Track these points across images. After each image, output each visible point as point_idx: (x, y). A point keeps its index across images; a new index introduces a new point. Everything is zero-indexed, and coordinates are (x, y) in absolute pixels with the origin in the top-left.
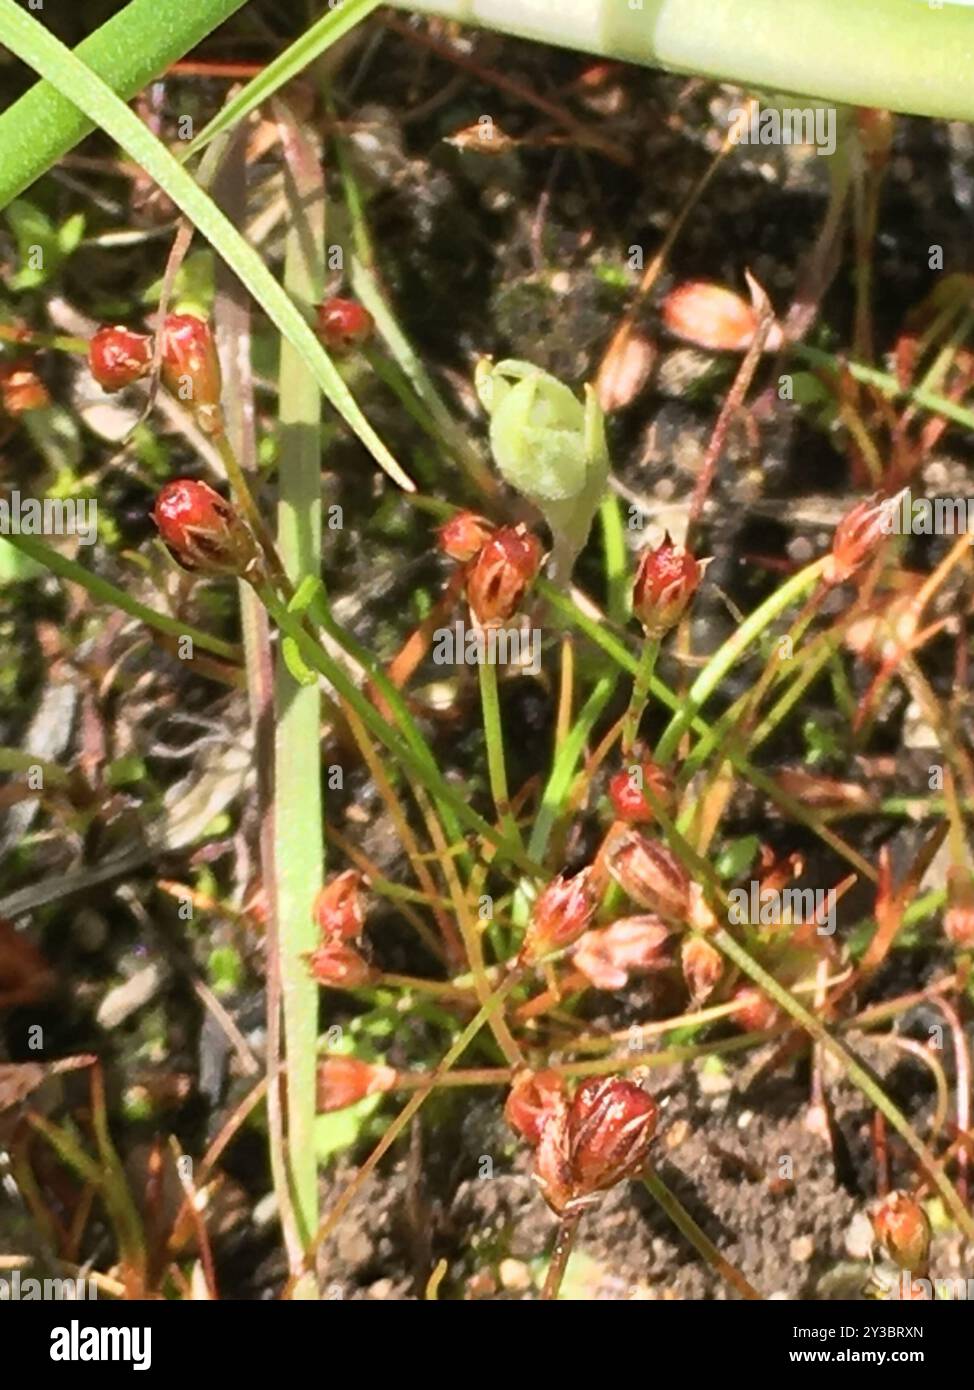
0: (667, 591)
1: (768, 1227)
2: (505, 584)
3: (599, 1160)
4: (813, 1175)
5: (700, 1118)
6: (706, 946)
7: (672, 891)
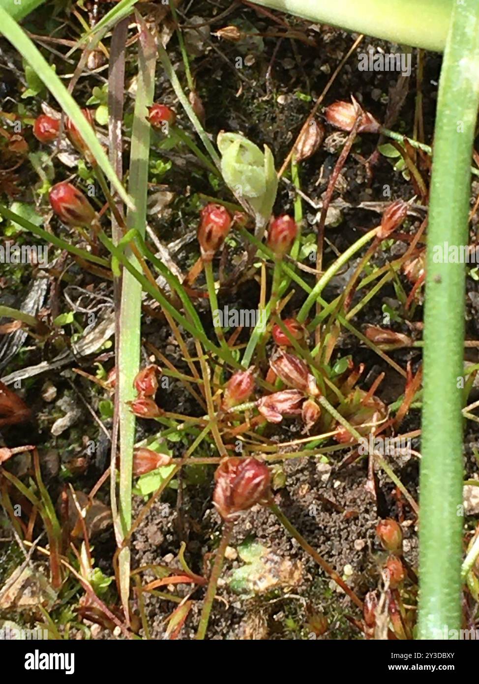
0: (281, 237)
1: (344, 534)
2: (214, 233)
3: (241, 495)
4: (367, 511)
5: (315, 483)
6: (314, 403)
7: (300, 378)
